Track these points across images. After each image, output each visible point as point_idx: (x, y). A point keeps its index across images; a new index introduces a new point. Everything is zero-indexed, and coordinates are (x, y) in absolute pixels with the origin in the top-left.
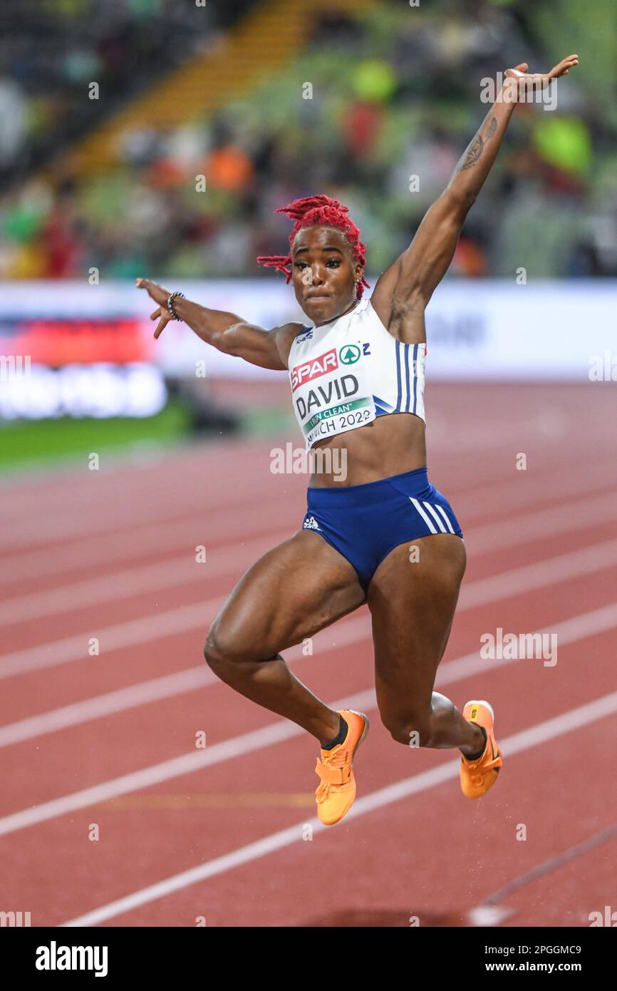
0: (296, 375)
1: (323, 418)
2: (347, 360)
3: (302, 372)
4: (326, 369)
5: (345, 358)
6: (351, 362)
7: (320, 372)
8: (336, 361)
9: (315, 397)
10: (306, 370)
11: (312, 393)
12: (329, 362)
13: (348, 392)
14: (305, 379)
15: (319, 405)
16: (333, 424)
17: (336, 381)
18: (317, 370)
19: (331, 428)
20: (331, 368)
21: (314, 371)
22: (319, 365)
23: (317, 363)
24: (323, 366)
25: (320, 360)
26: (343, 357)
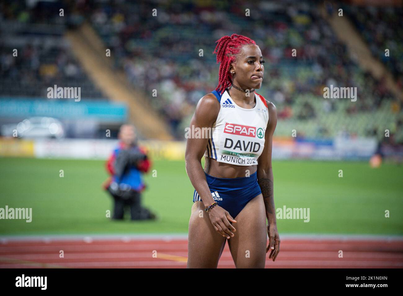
0: (233, 128)
3: (236, 128)
4: (249, 134)
5: (259, 135)
7: (245, 133)
8: (255, 133)
10: (239, 129)
11: (239, 142)
12: (251, 132)
13: (255, 150)
14: (238, 133)
16: (244, 161)
17: (252, 143)
18: (244, 132)
19: (243, 162)
20: (251, 135)
21: (242, 132)
22: (246, 130)
23: (244, 128)
25: (247, 128)
26: (258, 133)
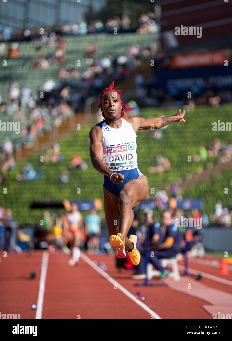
1: (121, 165)
2: (130, 149)
6: (131, 150)
9: (118, 158)
15: (120, 161)
24: (121, 148)
